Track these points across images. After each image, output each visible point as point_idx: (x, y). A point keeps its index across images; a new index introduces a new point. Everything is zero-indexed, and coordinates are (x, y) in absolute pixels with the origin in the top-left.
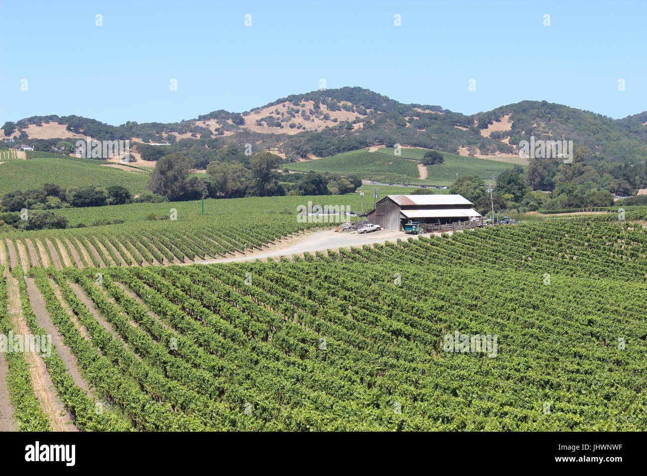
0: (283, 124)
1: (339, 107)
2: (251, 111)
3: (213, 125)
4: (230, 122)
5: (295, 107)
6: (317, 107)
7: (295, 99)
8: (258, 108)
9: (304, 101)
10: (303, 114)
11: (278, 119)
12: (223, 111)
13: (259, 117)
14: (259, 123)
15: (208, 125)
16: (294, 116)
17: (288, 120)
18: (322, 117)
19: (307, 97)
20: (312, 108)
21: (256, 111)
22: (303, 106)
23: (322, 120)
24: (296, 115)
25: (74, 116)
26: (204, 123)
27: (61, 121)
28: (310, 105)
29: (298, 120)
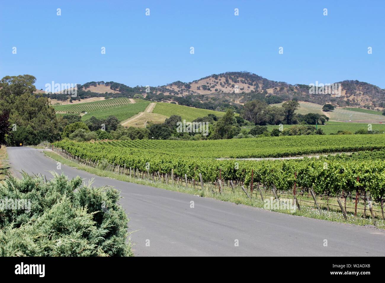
0: (211, 89)
1: (238, 81)
2: (193, 82)
3: (176, 88)
4: (183, 87)
5: (216, 81)
6: (227, 81)
7: (215, 76)
8: (196, 81)
9: (220, 77)
10: (221, 84)
11: (209, 86)
12: (179, 82)
13: (198, 85)
14: (199, 88)
15: (173, 89)
16: (216, 85)
17: (213, 87)
18: (231, 86)
19: (221, 75)
20: (225, 81)
21: (196, 82)
22: (220, 80)
23: (231, 87)
24: (217, 85)
25: (113, 82)
26: (171, 87)
27: (107, 84)
28: (223, 80)
29: (219, 87)
